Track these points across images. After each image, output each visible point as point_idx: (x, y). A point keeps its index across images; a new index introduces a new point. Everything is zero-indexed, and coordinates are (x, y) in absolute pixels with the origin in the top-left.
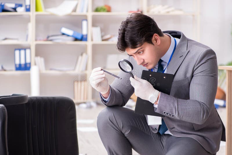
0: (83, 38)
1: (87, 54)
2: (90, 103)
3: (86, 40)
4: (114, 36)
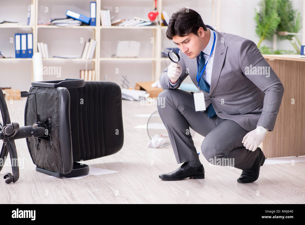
0: (91, 23)
1: (95, 39)
3: (95, 24)
4: (125, 20)
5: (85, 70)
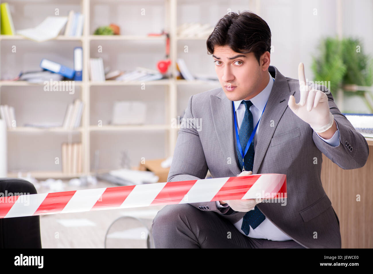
0: (76, 77)
1: (81, 100)
2: (86, 178)
3: (80, 79)
4: (125, 72)
5: (67, 144)
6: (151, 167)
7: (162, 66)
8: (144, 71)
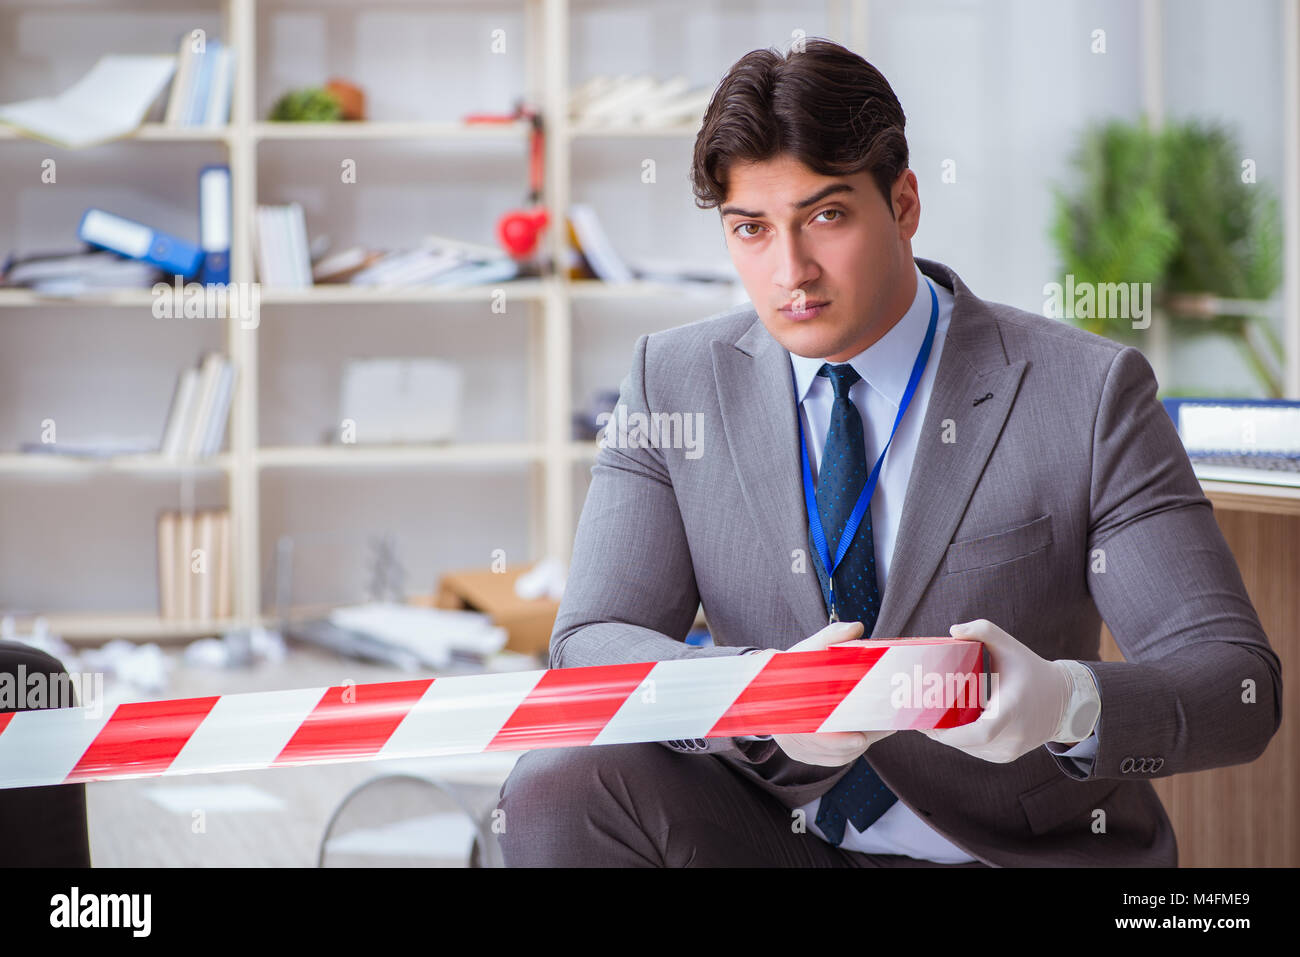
1: (227, 357)
2: (246, 637)
3: (224, 277)
4: (383, 254)
5: (178, 516)
6: (478, 595)
7: (516, 230)
8: (452, 250)
